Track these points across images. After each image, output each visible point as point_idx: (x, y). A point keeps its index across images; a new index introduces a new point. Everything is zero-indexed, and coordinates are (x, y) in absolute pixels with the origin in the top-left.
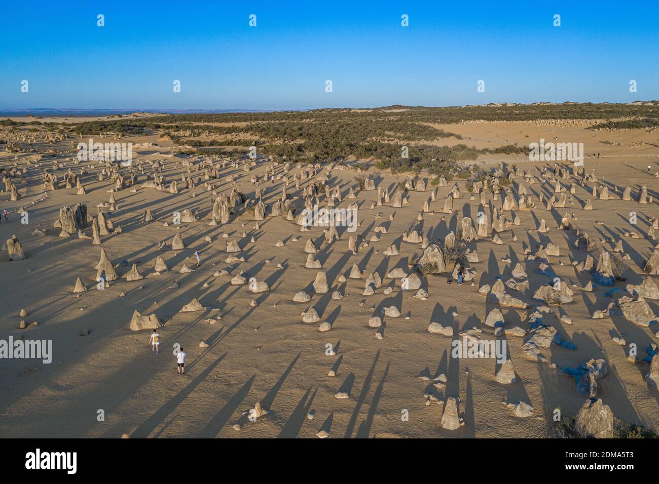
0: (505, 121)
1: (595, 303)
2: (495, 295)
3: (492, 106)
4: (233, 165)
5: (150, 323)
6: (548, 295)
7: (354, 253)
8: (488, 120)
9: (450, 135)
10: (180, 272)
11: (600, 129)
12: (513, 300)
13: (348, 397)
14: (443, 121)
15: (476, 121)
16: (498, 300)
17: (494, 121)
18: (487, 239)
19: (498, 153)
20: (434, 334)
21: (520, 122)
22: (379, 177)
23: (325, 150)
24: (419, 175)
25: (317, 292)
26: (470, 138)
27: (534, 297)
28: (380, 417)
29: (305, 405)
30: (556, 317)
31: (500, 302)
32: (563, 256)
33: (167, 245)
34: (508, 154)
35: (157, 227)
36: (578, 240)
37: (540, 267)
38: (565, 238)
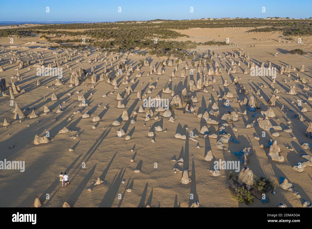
0: (209, 28)
1: (247, 121)
2: (204, 119)
3: (203, 19)
4: (79, 54)
5: (44, 140)
6: (228, 118)
7: (140, 99)
8: (202, 27)
9: (183, 35)
10: (57, 113)
11: (252, 32)
12: (212, 121)
13: (140, 172)
14: (181, 28)
15: (196, 28)
16: (206, 121)
17: (204, 28)
18: (201, 90)
19: (206, 45)
20: (178, 139)
21: (216, 28)
22: (151, 59)
23: (125, 45)
24: (169, 58)
25: (123, 120)
26: (193, 37)
27: (222, 119)
28: (155, 181)
29: (121, 177)
30: (231, 128)
31: (207, 122)
32: (234, 98)
33: (49, 98)
34: (211, 45)
35: (43, 88)
36: (241, 90)
37: (224, 104)
38: (236, 89)
